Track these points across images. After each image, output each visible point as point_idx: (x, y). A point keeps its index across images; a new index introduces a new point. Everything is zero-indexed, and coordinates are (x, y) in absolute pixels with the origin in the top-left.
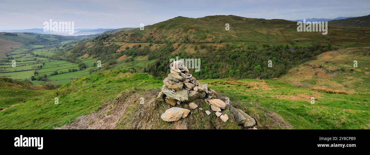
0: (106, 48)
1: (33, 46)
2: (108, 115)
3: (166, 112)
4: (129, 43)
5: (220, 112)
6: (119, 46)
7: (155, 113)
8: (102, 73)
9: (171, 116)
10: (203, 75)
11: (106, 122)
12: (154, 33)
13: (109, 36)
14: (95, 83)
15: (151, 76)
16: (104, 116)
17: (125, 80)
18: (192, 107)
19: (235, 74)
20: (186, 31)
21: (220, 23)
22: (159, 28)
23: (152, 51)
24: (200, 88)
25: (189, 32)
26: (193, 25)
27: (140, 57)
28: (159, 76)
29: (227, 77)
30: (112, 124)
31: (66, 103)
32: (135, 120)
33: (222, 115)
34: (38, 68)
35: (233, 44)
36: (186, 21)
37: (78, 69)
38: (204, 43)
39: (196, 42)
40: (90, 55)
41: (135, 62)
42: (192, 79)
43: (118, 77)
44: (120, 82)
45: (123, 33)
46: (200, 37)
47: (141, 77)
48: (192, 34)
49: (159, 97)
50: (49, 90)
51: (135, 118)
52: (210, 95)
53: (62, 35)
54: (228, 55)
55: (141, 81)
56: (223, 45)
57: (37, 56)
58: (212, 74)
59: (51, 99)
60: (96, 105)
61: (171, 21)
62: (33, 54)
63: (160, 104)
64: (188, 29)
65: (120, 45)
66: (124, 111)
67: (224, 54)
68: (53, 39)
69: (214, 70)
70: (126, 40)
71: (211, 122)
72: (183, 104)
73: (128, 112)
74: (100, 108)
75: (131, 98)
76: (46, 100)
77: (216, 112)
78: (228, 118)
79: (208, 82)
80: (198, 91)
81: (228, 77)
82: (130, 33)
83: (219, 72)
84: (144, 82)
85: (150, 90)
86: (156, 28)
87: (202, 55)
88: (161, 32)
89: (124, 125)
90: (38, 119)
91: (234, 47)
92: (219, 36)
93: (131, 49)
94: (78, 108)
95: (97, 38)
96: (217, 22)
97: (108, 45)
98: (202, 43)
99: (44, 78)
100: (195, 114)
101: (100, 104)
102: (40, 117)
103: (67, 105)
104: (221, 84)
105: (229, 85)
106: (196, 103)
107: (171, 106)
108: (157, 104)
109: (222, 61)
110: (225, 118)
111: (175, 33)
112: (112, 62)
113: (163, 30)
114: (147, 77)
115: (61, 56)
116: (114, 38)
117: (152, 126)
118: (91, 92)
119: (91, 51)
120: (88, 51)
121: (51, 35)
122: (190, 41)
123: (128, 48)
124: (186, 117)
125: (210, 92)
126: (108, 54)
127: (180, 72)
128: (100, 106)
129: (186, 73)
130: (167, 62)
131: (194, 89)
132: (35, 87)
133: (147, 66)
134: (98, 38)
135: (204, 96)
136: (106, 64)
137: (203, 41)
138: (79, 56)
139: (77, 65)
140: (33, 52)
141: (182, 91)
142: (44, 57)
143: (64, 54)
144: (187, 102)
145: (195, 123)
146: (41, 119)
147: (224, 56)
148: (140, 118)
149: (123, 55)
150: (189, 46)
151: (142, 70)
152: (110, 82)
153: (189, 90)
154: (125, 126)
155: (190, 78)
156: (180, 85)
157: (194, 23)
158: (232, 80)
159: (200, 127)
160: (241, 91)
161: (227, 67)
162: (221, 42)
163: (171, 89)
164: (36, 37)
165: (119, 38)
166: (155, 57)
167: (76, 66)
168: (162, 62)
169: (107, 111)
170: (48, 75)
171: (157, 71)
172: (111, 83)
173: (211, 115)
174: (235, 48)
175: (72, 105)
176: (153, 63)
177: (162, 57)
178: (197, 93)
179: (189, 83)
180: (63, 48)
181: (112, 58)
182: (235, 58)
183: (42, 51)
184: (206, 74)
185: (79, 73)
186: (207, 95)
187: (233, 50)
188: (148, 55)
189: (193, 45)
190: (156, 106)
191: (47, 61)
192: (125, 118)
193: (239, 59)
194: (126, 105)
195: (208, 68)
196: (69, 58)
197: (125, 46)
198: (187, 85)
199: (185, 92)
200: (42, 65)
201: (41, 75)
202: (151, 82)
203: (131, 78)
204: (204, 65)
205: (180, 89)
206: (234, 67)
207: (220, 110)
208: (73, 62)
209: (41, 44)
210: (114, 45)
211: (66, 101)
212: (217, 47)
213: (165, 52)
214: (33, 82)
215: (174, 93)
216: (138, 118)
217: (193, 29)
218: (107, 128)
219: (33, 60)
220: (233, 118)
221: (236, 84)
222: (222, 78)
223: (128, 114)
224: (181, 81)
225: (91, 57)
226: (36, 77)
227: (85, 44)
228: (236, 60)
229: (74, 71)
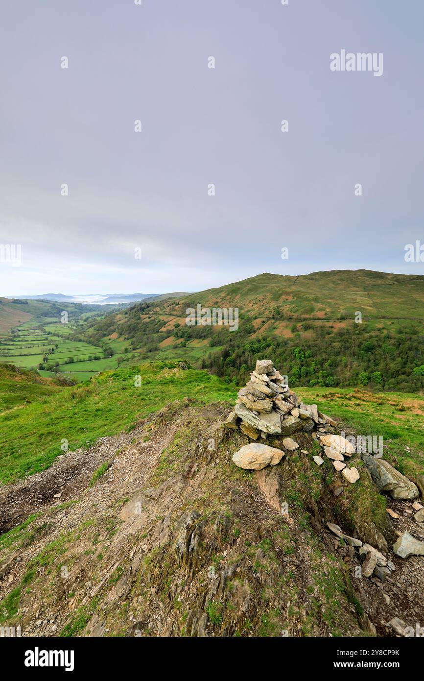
0: (144, 324)
1: (46, 319)
2: (144, 441)
3: (242, 449)
4: (180, 317)
5: (342, 461)
6: (165, 322)
7: (222, 450)
8: (138, 367)
9: (250, 460)
10: (307, 379)
11: (141, 454)
12: (220, 302)
13: (150, 305)
14: (126, 383)
15: (214, 378)
16: (140, 443)
17: (172, 382)
18: (289, 446)
19: (372, 380)
20: (276, 297)
21: (340, 284)
22: (230, 294)
23: (217, 333)
24: (303, 411)
25: (281, 300)
26: (289, 288)
27: (196, 341)
28: (226, 375)
29: (355, 385)
30: (151, 459)
31: (85, 413)
32: (187, 456)
33: (345, 468)
34: (49, 352)
35: (367, 323)
36: (276, 280)
37: (101, 355)
38: (310, 319)
39: (295, 317)
40: (121, 334)
41: (189, 349)
42: (288, 394)
43: (161, 375)
44: (164, 383)
45: (171, 302)
46: (303, 310)
47: (199, 378)
48: (286, 303)
49: (230, 421)
50: (61, 386)
51: (189, 453)
52: (321, 426)
53: (85, 303)
54: (357, 343)
55: (198, 385)
56: (346, 324)
57: (49, 333)
58: (324, 377)
59: (65, 404)
60: (126, 421)
61: (250, 280)
62: (45, 331)
63: (231, 434)
64: (280, 295)
65: (166, 320)
66: (170, 437)
67: (348, 342)
68: (72, 308)
69: (329, 371)
70: (175, 313)
71: (324, 480)
72: (272, 439)
73: (177, 441)
74: (133, 428)
75: (181, 415)
76: (57, 404)
77: (334, 460)
78: (358, 477)
79: (316, 393)
80: (299, 417)
81: (357, 384)
82: (182, 302)
83: (338, 374)
84: (202, 387)
85: (213, 404)
86: (225, 293)
87: (306, 342)
88: (233, 300)
89: (171, 463)
90: (46, 434)
91: (369, 328)
92: (339, 307)
93: (182, 326)
94: (101, 422)
95: (132, 309)
96: (334, 282)
97: (147, 320)
98: (305, 319)
99: (55, 368)
100: (294, 461)
101: (134, 420)
102: (48, 431)
103: (85, 416)
104: (342, 398)
105: (358, 402)
106: (295, 440)
107: (251, 440)
108: (226, 434)
109: (344, 354)
110: (352, 475)
111: (256, 301)
112: (152, 347)
113: (236, 296)
114: (208, 379)
115: (80, 336)
116: (157, 309)
117: (217, 472)
118: (120, 398)
119: (122, 329)
120: (118, 328)
121: (69, 303)
122: (283, 316)
123: (177, 326)
124: (276, 465)
125: (322, 421)
126: (147, 334)
127: (267, 381)
128: (132, 424)
129: (278, 383)
130: (242, 352)
131: (293, 412)
132: (43, 380)
133: (207, 356)
134: (134, 308)
135: (312, 427)
136: (143, 351)
137: (308, 316)
138: (104, 335)
139: (101, 350)
140: (45, 328)
141: (270, 415)
142: (58, 336)
143: (84, 333)
144: (278, 436)
145: (293, 477)
146: (49, 433)
147: (348, 344)
148: (197, 454)
149: (169, 337)
150: (281, 324)
151: (198, 363)
152: (148, 383)
153: (284, 413)
154: (171, 465)
155: (285, 392)
156: (267, 404)
157: (291, 285)
158: (366, 392)
159: (304, 487)
160: (384, 415)
161: (354, 366)
162: (343, 319)
163: (251, 410)
164: (51, 306)
165: (164, 308)
166: (221, 342)
167: (99, 352)
168: (234, 351)
169: (143, 435)
170: (60, 363)
171: (223, 366)
172: (150, 385)
173: (324, 466)
174: (372, 330)
175: (93, 417)
176: (217, 353)
177: (234, 342)
178: (298, 420)
179: (283, 402)
180: (84, 323)
181: (152, 342)
182: (370, 349)
183: (56, 327)
184: (313, 378)
185: (103, 363)
186: (316, 427)
187: (367, 335)
188: (210, 339)
189: (288, 323)
190: (224, 436)
191: (62, 342)
192: (172, 452)
193: (379, 351)
194: (173, 428)
195: (316, 365)
196: (91, 339)
197: (173, 323)
198: (279, 405)
199: (276, 417)
200: (54, 347)
201: (51, 363)
202: (214, 387)
203: (182, 379)
204: (309, 359)
205: (267, 411)
206: (369, 367)
207: (342, 458)
208: (96, 346)
209: (55, 317)
210: (157, 321)
211: (85, 409)
212: (335, 328)
213: (239, 334)
214: (41, 372)
215: (256, 417)
216: (194, 454)
217: (289, 295)
218: (142, 463)
219: (44, 340)
220: (369, 477)
221: (372, 399)
222: (342, 387)
223: (177, 445)
224: (268, 397)
225: (122, 338)
226: (45, 365)
227: (115, 317)
228: (372, 353)
229: (96, 359)
